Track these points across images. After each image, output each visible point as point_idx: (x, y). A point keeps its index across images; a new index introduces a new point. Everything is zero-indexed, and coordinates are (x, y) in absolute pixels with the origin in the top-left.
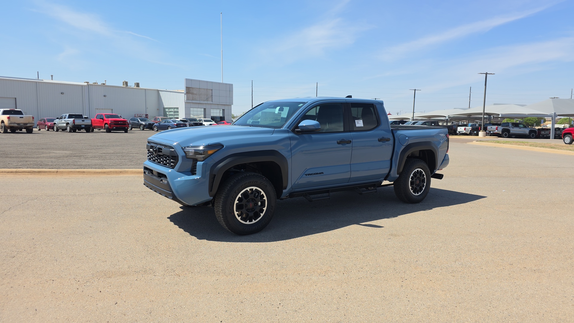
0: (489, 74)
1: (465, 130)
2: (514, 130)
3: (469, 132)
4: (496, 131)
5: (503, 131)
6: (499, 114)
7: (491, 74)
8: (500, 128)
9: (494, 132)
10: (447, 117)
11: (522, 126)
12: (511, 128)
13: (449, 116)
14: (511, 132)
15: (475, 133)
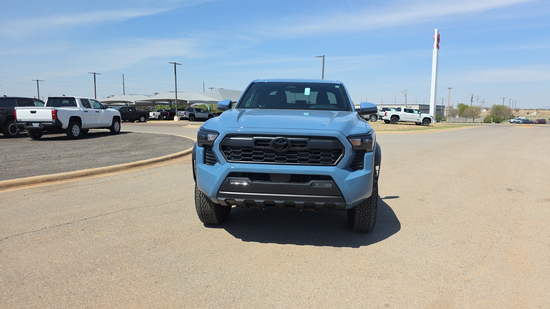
0: (177, 64)
1: (154, 115)
2: (198, 115)
3: (158, 117)
4: (185, 115)
5: (191, 115)
6: (187, 101)
7: (179, 64)
8: (188, 113)
9: (183, 116)
10: (134, 103)
11: (202, 111)
12: (195, 113)
13: (135, 101)
14: (196, 116)
15: (165, 118)
